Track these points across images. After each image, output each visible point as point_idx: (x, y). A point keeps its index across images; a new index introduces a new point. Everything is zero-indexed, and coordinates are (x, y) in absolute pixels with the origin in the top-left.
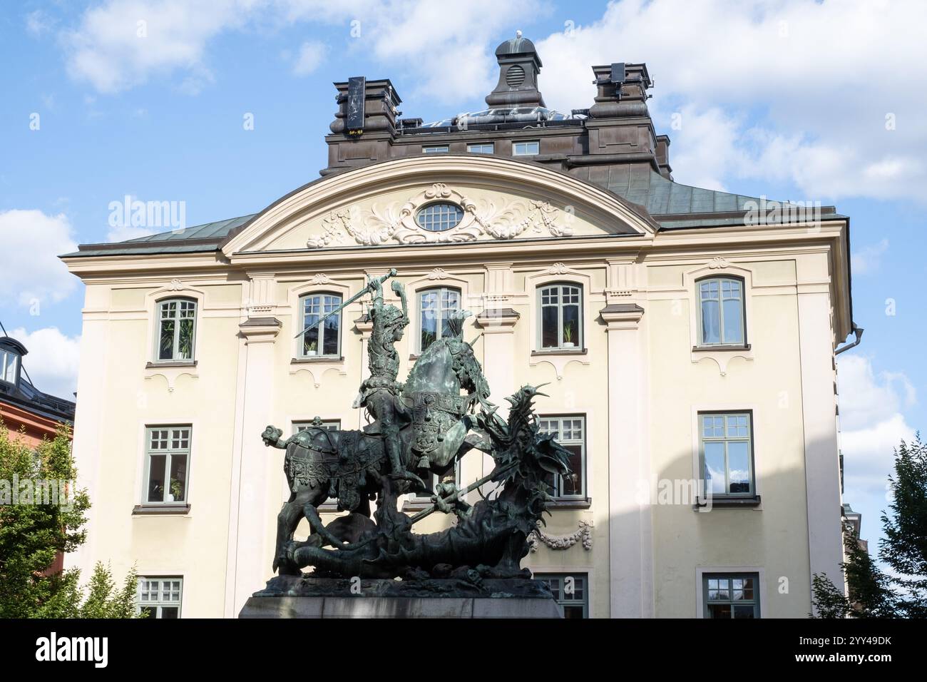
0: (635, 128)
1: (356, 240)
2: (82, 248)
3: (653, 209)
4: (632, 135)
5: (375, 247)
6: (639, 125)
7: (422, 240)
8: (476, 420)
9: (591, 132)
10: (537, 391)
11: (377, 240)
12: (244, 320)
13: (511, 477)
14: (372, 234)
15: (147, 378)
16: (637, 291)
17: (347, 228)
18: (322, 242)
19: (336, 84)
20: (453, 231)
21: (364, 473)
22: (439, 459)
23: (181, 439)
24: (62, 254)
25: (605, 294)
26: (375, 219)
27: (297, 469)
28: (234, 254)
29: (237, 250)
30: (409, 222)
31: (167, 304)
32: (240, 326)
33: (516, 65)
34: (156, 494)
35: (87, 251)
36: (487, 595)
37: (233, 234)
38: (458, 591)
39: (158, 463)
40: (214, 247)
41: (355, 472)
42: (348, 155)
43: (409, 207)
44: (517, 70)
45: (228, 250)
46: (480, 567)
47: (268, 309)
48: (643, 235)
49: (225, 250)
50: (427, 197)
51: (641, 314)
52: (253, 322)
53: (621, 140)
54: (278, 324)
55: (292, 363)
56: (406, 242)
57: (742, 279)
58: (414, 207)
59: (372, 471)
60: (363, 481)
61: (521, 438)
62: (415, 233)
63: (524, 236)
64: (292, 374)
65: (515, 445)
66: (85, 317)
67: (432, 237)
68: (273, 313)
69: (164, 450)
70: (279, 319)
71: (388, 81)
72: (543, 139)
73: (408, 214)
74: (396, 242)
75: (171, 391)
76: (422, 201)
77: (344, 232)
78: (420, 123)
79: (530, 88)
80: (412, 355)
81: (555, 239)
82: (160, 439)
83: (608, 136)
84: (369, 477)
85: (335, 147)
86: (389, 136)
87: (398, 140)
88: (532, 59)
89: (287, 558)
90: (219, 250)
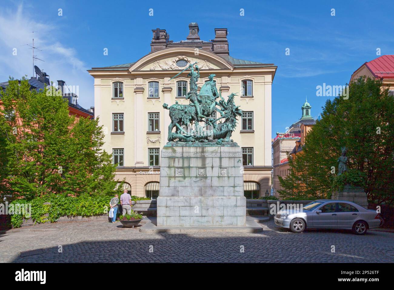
0: (224, 45)
1: (162, 68)
2: (93, 68)
3: (233, 63)
4: (224, 46)
5: (166, 71)
6: (226, 44)
7: (178, 69)
8: (219, 103)
9: (214, 45)
10: (236, 94)
11: (167, 69)
12: (135, 88)
13: (228, 117)
14: (166, 67)
15: (112, 102)
16: (228, 83)
17: (159, 65)
18: (153, 69)
19: (152, 30)
20: (185, 67)
21: (191, 116)
22: (209, 112)
23: (121, 117)
24: (88, 70)
25: (221, 83)
26: (166, 63)
27: (173, 114)
28: (132, 71)
29: (133, 70)
30: (175, 64)
31: (115, 83)
32: (134, 89)
33: (193, 29)
34: (116, 130)
35: (94, 70)
36: (223, 145)
37: (131, 66)
38: (216, 145)
39: (116, 122)
40: (127, 69)
41: (188, 115)
42: (156, 49)
43: (175, 61)
44: (194, 31)
45: (131, 70)
46: (221, 139)
47: (141, 85)
48: (230, 69)
49: (129, 70)
50: (179, 58)
51: (229, 88)
52: (137, 88)
53: (221, 48)
54: (144, 89)
55: (147, 99)
56: (174, 69)
57: (252, 81)
58: (176, 60)
59: (193, 115)
60: (191, 118)
61: (231, 107)
62: (176, 67)
63: (202, 69)
64: (147, 101)
65: (229, 109)
66: (95, 86)
67: (180, 68)
68: (142, 86)
69: (117, 119)
70: (144, 88)
71: (165, 30)
72: (203, 47)
73: (174, 62)
74: (172, 70)
75: (118, 105)
76: (177, 59)
77: (159, 66)
78: (173, 42)
79: (197, 35)
80: (176, 97)
81: (209, 70)
82: (116, 117)
83: (218, 47)
84: (192, 117)
85: (153, 47)
86: (166, 44)
87: (168, 46)
88: (197, 28)
89: (172, 137)
90: (128, 70)
